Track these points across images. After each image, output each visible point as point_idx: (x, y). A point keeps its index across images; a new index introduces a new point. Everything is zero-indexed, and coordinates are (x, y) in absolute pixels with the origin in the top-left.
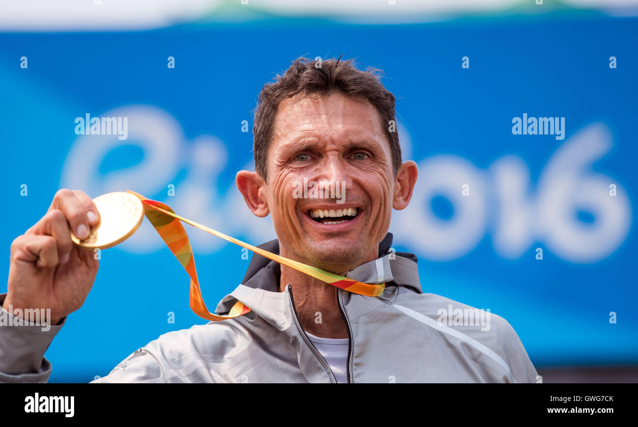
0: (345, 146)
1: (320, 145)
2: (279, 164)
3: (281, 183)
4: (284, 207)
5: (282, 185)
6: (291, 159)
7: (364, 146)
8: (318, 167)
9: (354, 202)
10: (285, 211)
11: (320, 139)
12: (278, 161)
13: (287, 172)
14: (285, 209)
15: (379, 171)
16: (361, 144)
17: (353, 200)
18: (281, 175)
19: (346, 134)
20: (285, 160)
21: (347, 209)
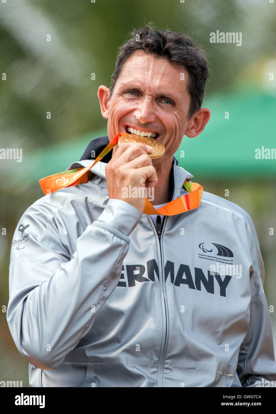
0: (157, 95)
1: (142, 89)
2: (118, 93)
3: (115, 104)
4: (113, 119)
5: (115, 106)
6: (125, 92)
7: (169, 97)
8: (138, 102)
9: (153, 130)
10: (112, 121)
11: (143, 85)
12: (117, 92)
13: (121, 99)
14: (113, 120)
15: (175, 113)
16: (168, 95)
17: (153, 128)
18: (117, 100)
19: (160, 87)
20: (121, 93)
21: (148, 132)
